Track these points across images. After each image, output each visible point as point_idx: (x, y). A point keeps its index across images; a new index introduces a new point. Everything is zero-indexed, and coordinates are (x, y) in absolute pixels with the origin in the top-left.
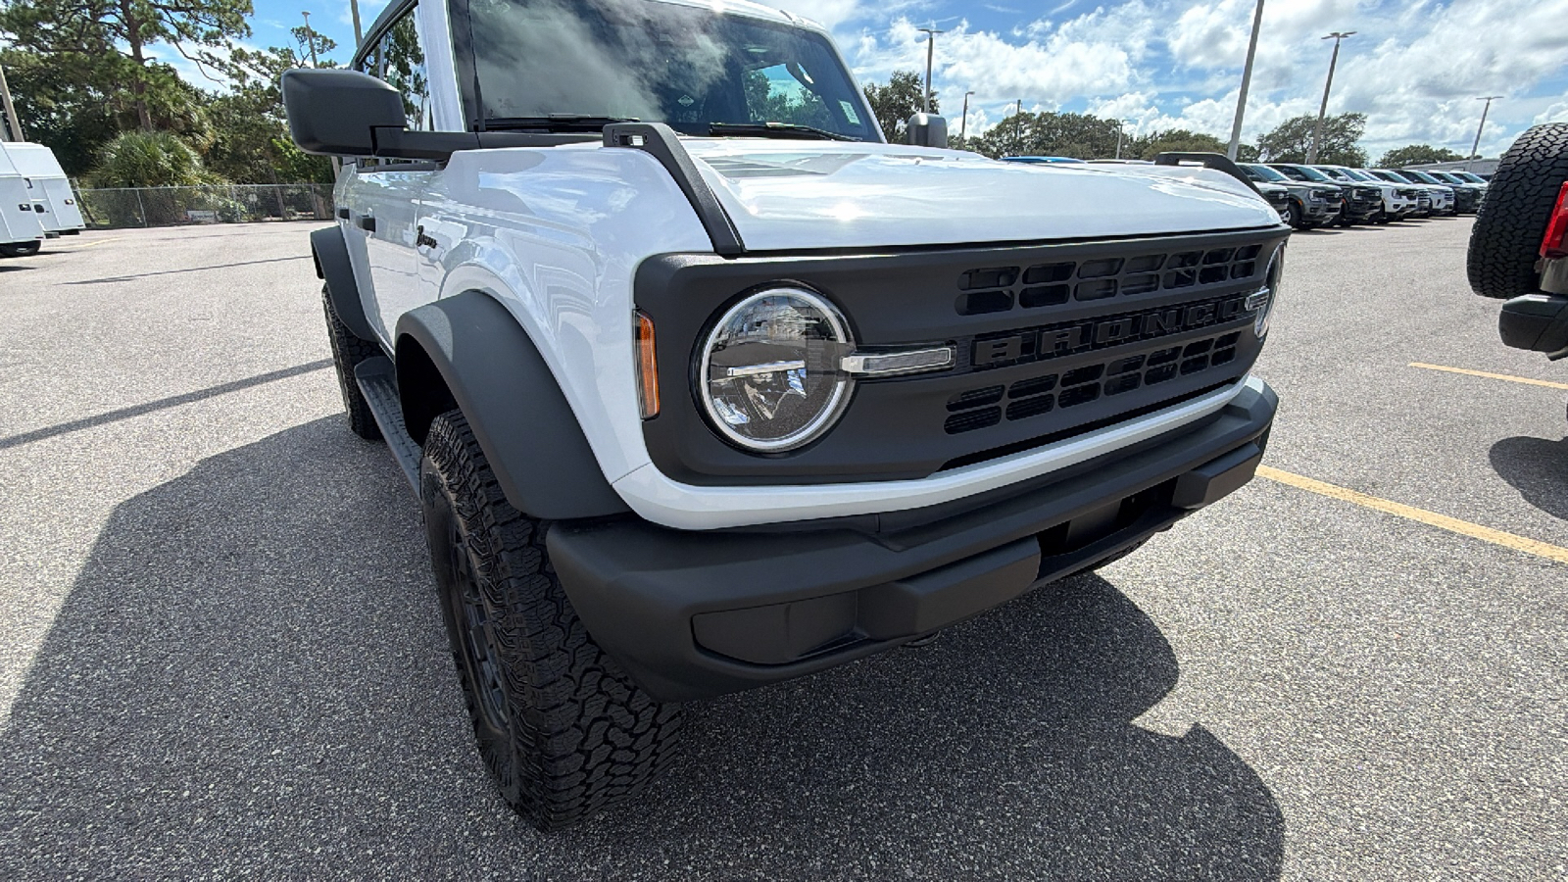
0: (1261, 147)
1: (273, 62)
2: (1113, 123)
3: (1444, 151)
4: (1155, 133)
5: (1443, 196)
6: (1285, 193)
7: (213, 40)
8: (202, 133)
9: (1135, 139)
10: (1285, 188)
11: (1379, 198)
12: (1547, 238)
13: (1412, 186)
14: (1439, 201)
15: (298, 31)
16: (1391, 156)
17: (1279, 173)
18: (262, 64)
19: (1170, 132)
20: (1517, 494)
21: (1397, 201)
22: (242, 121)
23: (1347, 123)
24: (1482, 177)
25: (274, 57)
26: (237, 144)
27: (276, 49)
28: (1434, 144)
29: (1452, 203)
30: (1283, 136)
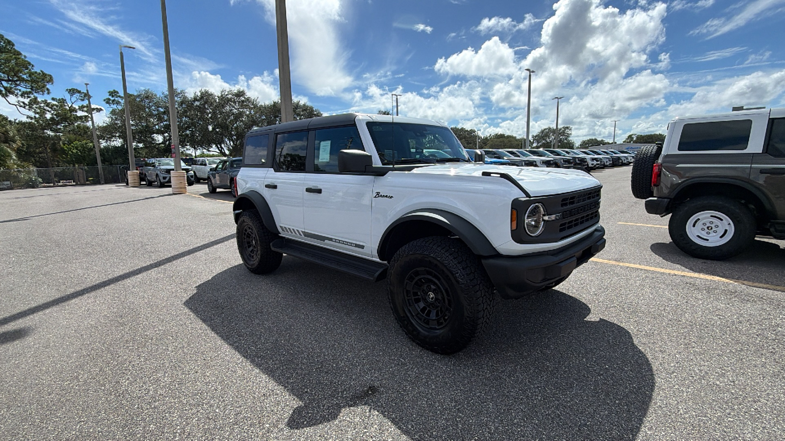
0: (534, 140)
1: (53, 105)
2: (472, 131)
3: (602, 140)
4: (491, 135)
5: (608, 160)
6: (553, 161)
7: (26, 95)
8: (14, 142)
9: (482, 138)
10: (552, 159)
11: (586, 162)
12: (653, 180)
13: (596, 156)
14: (607, 162)
15: (70, 90)
16: (584, 143)
17: (548, 153)
18: (47, 106)
19: (496, 135)
20: (661, 258)
21: (593, 162)
22: (32, 134)
23: (565, 130)
24: (620, 152)
25: (55, 103)
26: (29, 146)
27: (56, 99)
28: (598, 138)
29: (611, 162)
30: (541, 136)
